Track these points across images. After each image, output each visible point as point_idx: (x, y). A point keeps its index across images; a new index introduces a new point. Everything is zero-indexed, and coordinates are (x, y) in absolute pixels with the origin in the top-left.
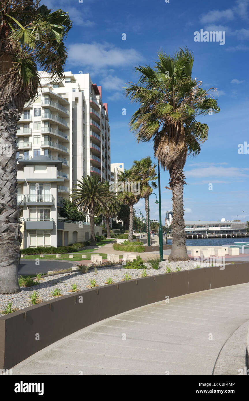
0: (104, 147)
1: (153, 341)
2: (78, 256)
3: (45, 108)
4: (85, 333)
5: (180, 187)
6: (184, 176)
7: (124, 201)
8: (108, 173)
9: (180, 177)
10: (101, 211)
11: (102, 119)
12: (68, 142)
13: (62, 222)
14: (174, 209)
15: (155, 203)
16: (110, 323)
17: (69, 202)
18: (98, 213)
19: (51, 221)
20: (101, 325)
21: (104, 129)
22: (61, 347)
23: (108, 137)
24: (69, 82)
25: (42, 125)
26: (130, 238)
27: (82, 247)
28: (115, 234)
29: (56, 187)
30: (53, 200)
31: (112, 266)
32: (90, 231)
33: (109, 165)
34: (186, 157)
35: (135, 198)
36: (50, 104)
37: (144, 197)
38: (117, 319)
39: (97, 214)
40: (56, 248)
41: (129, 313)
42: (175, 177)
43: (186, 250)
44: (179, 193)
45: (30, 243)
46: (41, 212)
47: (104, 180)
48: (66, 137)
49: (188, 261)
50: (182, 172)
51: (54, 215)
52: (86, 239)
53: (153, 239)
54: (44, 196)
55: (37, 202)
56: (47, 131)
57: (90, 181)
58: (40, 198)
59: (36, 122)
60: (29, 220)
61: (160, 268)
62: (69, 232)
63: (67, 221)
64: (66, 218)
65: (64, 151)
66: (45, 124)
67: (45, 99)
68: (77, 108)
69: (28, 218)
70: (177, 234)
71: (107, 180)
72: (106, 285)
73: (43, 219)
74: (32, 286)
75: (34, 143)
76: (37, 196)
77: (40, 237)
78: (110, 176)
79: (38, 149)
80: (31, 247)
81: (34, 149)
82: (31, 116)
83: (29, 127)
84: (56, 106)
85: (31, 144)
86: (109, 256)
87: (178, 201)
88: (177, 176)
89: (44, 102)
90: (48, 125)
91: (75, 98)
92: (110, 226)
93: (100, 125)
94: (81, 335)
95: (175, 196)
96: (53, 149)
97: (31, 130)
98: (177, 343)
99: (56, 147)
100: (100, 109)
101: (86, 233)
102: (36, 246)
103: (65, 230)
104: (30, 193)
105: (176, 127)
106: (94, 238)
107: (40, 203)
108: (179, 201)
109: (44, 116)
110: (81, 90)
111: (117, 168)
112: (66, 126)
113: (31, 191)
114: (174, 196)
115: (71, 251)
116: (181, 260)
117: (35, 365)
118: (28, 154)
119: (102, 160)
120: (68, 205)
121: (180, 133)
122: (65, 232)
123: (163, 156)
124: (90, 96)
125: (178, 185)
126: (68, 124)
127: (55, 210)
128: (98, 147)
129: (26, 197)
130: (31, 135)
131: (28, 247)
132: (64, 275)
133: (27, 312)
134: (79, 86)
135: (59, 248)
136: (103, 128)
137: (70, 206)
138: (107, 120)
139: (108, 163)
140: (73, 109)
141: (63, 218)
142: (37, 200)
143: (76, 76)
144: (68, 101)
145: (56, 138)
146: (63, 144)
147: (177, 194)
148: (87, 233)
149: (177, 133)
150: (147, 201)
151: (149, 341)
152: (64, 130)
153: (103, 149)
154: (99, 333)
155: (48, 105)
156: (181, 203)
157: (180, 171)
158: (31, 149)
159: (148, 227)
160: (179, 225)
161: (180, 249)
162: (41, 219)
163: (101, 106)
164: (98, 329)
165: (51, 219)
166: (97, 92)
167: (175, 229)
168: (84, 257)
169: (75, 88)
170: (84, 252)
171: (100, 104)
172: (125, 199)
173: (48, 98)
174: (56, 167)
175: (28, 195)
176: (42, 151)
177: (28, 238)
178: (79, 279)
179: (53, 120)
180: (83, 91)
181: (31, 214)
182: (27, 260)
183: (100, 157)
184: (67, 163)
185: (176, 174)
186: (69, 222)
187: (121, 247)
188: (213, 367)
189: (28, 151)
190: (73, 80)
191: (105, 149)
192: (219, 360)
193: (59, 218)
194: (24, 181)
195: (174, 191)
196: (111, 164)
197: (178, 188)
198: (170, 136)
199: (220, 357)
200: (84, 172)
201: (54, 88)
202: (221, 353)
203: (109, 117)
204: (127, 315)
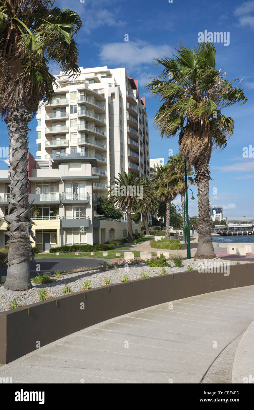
0: (143, 142)
1: (159, 339)
2: (113, 254)
3: (81, 105)
4: (94, 329)
5: (205, 183)
6: (210, 172)
7: (160, 197)
8: (147, 169)
9: (205, 172)
10: (140, 208)
11: (140, 114)
12: (105, 139)
13: (97, 220)
14: (200, 205)
15: (191, 199)
16: (121, 321)
17: (106, 200)
18: (137, 210)
19: (86, 218)
20: (112, 322)
21: (142, 124)
22: (67, 343)
23: (146, 132)
24: (105, 77)
25: (79, 122)
26: (167, 235)
27: (119, 244)
28: (155, 231)
29: (91, 184)
30: (88, 198)
31: (137, 264)
32: (127, 228)
33: (148, 161)
34: (211, 151)
35: (172, 194)
36: (86, 100)
37: (181, 193)
38: (129, 317)
39: (135, 211)
40: (91, 246)
41: (144, 311)
42: (200, 173)
43: (213, 247)
44: (204, 189)
45: (66, 241)
46: (77, 210)
47: (143, 176)
48: (103, 134)
49: (214, 259)
50: (208, 168)
51: (89, 213)
52: (123, 237)
53: (192, 236)
54: (80, 193)
55: (72, 199)
56: (83, 129)
57: (127, 178)
58: (76, 196)
59: (73, 119)
60: (65, 218)
61: (183, 266)
62: (106, 229)
63: (103, 218)
64: (103, 216)
65: (101, 148)
66: (81, 121)
67: (81, 96)
68: (114, 103)
69: (64, 216)
70: (203, 231)
71: (145, 176)
72: (122, 282)
73: (79, 217)
74: (48, 283)
75: (71, 141)
76: (72, 194)
77: (76, 235)
78: (149, 172)
79: (75, 146)
80: (67, 245)
81: (71, 147)
82: (67, 113)
83: (65, 124)
84: (92, 103)
85: (67, 141)
86: (142, 254)
87: (203, 197)
88: (202, 172)
89: (79, 99)
90: (84, 122)
91: (111, 93)
92: (150, 223)
93: (137, 120)
94: (89, 331)
95: (201, 192)
96: (90, 146)
97: (67, 127)
98: (181, 341)
99: (92, 144)
100: (137, 103)
101: (123, 231)
102: (72, 244)
103: (101, 227)
104: (65, 191)
105: (201, 122)
106: (131, 235)
107: (75, 201)
108: (205, 197)
109: (80, 113)
110: (117, 85)
111: (157, 163)
112: (102, 122)
113: (66, 189)
114: (199, 193)
115: (106, 249)
116: (207, 258)
117: (37, 358)
118: (65, 152)
119: (141, 156)
120: (105, 203)
121: (204, 128)
122: (101, 229)
123: (187, 151)
124: (126, 90)
125: (204, 181)
126: (104, 120)
127: (91, 208)
128: (136, 143)
129: (62, 195)
130: (68, 133)
131: (64, 245)
132: (85, 273)
133: (30, 308)
134: (115, 80)
135: (95, 245)
136: (140, 123)
137: (107, 204)
138: (145, 115)
139: (147, 159)
140: (109, 105)
141: (100, 215)
142: (72, 197)
143: (112, 71)
144: (104, 97)
145: (93, 135)
146: (100, 141)
147: (202, 190)
148: (125, 231)
149: (201, 127)
150: (183, 197)
151: (154, 338)
152: (100, 126)
153: (141, 144)
154: (107, 330)
155: (84, 101)
156: (207, 199)
157: (205, 166)
158: (68, 147)
159: (185, 224)
160: (205, 222)
161: (205, 246)
162: (76, 217)
163: (139, 100)
164: (108, 326)
165: (86, 217)
166: (133, 86)
167: (200, 226)
168: (118, 254)
169: (111, 83)
170: (120, 250)
171: (137, 98)
172: (161, 195)
173: (84, 94)
174: (91, 164)
175: (64, 193)
176: (79, 148)
177: (64, 236)
178: (96, 277)
179: (89, 116)
180: (119, 85)
181: (67, 212)
182: (62, 258)
183: (138, 153)
184: (104, 159)
185: (201, 170)
186: (105, 220)
187: (157, 244)
188: (210, 365)
189: (65, 148)
190: (109, 75)
191: (143, 144)
192: (218, 359)
193: (95, 215)
194: (59, 179)
195: (199, 187)
196: (150, 160)
197: (203, 184)
198: (194, 131)
199: (220, 356)
200: (122, 169)
201: (89, 84)
202: (222, 352)
203: (147, 112)
204: (142, 312)
